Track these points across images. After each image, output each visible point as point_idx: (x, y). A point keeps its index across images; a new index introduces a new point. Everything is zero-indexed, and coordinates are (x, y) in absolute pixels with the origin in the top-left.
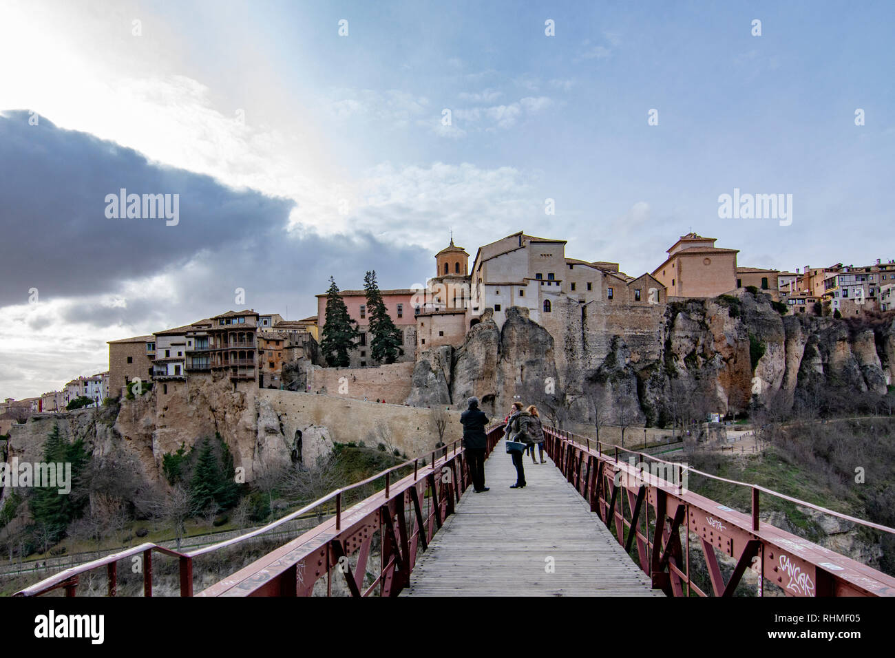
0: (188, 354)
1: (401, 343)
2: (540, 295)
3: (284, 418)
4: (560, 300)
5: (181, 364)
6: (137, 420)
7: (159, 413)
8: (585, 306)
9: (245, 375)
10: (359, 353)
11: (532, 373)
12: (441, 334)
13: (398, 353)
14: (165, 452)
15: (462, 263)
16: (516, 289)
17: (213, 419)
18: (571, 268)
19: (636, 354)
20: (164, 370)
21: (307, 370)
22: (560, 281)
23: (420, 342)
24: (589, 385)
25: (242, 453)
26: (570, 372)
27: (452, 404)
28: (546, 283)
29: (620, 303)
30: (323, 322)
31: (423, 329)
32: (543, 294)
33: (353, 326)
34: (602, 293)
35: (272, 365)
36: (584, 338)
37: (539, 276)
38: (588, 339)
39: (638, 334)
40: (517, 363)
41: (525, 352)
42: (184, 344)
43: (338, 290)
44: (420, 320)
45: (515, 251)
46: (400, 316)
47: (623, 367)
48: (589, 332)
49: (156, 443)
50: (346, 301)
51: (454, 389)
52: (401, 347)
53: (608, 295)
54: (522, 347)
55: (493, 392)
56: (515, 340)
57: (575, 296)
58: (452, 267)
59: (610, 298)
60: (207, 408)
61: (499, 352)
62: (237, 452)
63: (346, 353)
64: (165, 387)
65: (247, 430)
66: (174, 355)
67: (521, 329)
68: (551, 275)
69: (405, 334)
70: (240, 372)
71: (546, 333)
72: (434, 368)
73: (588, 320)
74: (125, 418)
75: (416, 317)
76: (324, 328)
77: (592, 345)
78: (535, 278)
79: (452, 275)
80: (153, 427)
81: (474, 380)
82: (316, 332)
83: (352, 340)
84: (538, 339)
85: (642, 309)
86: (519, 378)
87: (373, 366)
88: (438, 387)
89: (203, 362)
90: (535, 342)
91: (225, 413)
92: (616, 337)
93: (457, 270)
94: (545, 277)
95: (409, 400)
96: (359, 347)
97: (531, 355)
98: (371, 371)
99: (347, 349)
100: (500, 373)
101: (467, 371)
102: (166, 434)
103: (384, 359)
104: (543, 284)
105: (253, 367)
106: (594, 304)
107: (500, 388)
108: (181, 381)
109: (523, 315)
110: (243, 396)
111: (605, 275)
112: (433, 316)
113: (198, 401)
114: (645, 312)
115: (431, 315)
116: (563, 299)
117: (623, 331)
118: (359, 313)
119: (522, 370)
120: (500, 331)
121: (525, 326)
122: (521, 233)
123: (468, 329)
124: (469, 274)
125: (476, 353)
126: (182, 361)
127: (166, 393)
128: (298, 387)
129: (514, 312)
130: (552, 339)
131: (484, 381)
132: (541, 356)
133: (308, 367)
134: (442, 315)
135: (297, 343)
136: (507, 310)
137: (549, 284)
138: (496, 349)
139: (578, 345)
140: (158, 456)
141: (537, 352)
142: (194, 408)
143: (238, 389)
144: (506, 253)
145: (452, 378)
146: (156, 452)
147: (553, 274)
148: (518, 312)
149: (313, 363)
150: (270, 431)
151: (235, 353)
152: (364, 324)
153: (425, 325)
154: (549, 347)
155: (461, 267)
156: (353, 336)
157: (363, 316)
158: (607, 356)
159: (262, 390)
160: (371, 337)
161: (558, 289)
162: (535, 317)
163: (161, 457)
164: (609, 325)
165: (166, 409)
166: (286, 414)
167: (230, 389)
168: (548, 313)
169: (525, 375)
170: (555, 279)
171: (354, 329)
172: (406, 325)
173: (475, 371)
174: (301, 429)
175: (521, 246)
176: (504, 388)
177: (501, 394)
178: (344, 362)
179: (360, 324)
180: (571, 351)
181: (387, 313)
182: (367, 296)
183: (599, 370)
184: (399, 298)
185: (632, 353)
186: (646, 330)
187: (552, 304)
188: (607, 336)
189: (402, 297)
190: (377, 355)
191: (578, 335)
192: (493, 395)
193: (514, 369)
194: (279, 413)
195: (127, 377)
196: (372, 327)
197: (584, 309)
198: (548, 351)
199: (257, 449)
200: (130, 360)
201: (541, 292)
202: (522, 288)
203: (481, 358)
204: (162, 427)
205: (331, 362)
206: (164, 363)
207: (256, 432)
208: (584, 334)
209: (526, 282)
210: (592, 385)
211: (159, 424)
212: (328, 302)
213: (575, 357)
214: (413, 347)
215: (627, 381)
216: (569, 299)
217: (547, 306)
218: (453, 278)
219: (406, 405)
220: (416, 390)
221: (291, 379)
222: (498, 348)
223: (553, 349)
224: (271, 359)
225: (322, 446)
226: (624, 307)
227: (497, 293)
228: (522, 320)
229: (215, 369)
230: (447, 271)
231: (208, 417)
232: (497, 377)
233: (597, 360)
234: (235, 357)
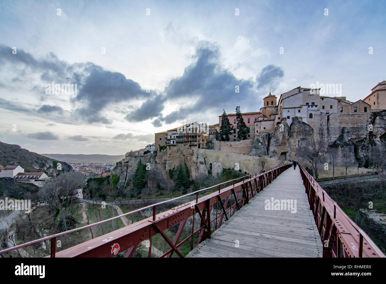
0: (177, 137)
1: (249, 132)
2: (307, 112)
3: (206, 159)
4: (317, 113)
5: (174, 140)
6: (162, 158)
7: (168, 156)
8: (329, 115)
9: (194, 144)
10: (233, 136)
11: (303, 144)
12: (265, 128)
13: (248, 136)
14: (169, 168)
15: (274, 101)
16: (297, 110)
17: (184, 159)
18: (323, 100)
19: (354, 135)
20: (169, 142)
21: (215, 142)
22: (317, 105)
23: (256, 131)
24: (330, 148)
25: (192, 170)
26: (321, 143)
27: (268, 155)
28: (310, 107)
29: (347, 113)
30: (220, 125)
31: (257, 127)
32: (309, 111)
33: (231, 126)
34: (338, 109)
35: (203, 140)
36: (328, 129)
37: (307, 104)
38: (330, 129)
39: (355, 126)
40: (297, 139)
41: (300, 135)
42: (176, 134)
43: (226, 114)
44: (256, 123)
45: (297, 94)
46: (249, 122)
47: (347, 141)
48: (331, 126)
49: (167, 165)
50: (229, 118)
51: (269, 149)
52: (249, 134)
53: (340, 110)
54: (299, 133)
55: (286, 151)
56: (296, 130)
57: (324, 111)
58: (270, 103)
59: (342, 111)
60: (182, 155)
61: (288, 135)
62: (191, 170)
63: (229, 136)
64: (170, 147)
65: (194, 162)
66: (173, 137)
67: (299, 125)
68: (313, 103)
69: (251, 129)
70: (192, 143)
71: (310, 127)
72: (261, 142)
73: (330, 121)
74: (158, 157)
75: (255, 122)
76: (221, 127)
77: (331, 132)
78: (305, 104)
79: (270, 106)
80: (166, 160)
81: (277, 146)
82: (218, 129)
83: (231, 131)
84: (306, 130)
85: (358, 115)
86: (297, 146)
87: (238, 141)
88: (262, 149)
89: (181, 140)
90: (305, 131)
91: (187, 156)
92: (344, 128)
93: (272, 104)
94: (310, 104)
95: (251, 154)
96: (233, 134)
97: (303, 136)
98: (237, 143)
99: (229, 135)
100: (289, 143)
101: (275, 143)
102: (170, 163)
103: (242, 138)
104: (309, 107)
105: (196, 141)
106: (333, 114)
107: (289, 149)
108: (174, 145)
109: (300, 120)
110: (193, 151)
111: (339, 102)
112: (261, 122)
113: (179, 152)
114: (359, 117)
115: (260, 121)
116: (318, 113)
117: (348, 125)
118: (234, 122)
119: (299, 142)
120: (289, 126)
121: (300, 124)
122: (300, 87)
123: (276, 126)
124: (277, 105)
125: (278, 136)
126: (175, 139)
127: (170, 149)
128: (211, 148)
129: (295, 119)
130: (313, 129)
131: (282, 147)
132: (307, 136)
133: (215, 141)
134: (265, 121)
135: (211, 133)
136: (293, 118)
137: (312, 107)
138: (287, 134)
139: (325, 132)
140: (167, 170)
141: (306, 135)
142: (178, 154)
143: (191, 149)
144: (293, 95)
145: (269, 145)
146: (167, 168)
147: (314, 103)
148: (297, 119)
149: (217, 140)
150: (201, 163)
151: (191, 136)
152: (235, 126)
153: (258, 125)
154: (311, 133)
155: (273, 103)
156: (231, 130)
157: (235, 123)
158: (340, 136)
159: (199, 149)
160: (237, 130)
161: (316, 109)
162: (305, 120)
163: (168, 170)
164: (341, 123)
165: (170, 155)
166: (207, 157)
167: (189, 148)
168: (311, 119)
169: (300, 144)
170: (315, 105)
171: (231, 127)
172: (251, 126)
173: (278, 143)
174: (212, 163)
175: (299, 92)
176: (290, 149)
177: (289, 152)
178: (228, 139)
179: (234, 126)
180: (321, 134)
181: (244, 121)
182: (236, 115)
183: (335, 142)
184: (249, 115)
185: (352, 135)
186: (359, 125)
187: (313, 115)
188: (339, 128)
189: (250, 115)
190: (240, 136)
191: (325, 128)
192: (285, 152)
193: (295, 142)
194: (205, 157)
195: (159, 145)
196: (238, 127)
197: (328, 117)
198: (311, 134)
199: (197, 169)
200: (160, 139)
201: (308, 110)
202: (299, 109)
203: (281, 137)
204: (168, 160)
205: (223, 140)
206: (169, 140)
207: (197, 163)
208: (328, 127)
209: (301, 107)
210: (332, 148)
211: (168, 159)
212: (222, 118)
213: (324, 137)
214: (254, 133)
215: (349, 147)
216: (321, 113)
217: (311, 116)
218: (270, 107)
219: (250, 155)
220: (254, 150)
221: (209, 145)
222: (288, 133)
223: (313, 133)
224: (202, 138)
225: (219, 169)
226: (348, 115)
227: (289, 111)
228: (299, 122)
229: (184, 142)
230: (268, 104)
231: (182, 157)
232: (287, 145)
233: (334, 138)
234: (191, 138)
